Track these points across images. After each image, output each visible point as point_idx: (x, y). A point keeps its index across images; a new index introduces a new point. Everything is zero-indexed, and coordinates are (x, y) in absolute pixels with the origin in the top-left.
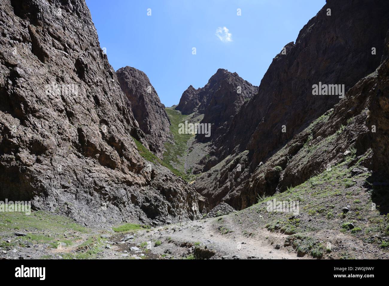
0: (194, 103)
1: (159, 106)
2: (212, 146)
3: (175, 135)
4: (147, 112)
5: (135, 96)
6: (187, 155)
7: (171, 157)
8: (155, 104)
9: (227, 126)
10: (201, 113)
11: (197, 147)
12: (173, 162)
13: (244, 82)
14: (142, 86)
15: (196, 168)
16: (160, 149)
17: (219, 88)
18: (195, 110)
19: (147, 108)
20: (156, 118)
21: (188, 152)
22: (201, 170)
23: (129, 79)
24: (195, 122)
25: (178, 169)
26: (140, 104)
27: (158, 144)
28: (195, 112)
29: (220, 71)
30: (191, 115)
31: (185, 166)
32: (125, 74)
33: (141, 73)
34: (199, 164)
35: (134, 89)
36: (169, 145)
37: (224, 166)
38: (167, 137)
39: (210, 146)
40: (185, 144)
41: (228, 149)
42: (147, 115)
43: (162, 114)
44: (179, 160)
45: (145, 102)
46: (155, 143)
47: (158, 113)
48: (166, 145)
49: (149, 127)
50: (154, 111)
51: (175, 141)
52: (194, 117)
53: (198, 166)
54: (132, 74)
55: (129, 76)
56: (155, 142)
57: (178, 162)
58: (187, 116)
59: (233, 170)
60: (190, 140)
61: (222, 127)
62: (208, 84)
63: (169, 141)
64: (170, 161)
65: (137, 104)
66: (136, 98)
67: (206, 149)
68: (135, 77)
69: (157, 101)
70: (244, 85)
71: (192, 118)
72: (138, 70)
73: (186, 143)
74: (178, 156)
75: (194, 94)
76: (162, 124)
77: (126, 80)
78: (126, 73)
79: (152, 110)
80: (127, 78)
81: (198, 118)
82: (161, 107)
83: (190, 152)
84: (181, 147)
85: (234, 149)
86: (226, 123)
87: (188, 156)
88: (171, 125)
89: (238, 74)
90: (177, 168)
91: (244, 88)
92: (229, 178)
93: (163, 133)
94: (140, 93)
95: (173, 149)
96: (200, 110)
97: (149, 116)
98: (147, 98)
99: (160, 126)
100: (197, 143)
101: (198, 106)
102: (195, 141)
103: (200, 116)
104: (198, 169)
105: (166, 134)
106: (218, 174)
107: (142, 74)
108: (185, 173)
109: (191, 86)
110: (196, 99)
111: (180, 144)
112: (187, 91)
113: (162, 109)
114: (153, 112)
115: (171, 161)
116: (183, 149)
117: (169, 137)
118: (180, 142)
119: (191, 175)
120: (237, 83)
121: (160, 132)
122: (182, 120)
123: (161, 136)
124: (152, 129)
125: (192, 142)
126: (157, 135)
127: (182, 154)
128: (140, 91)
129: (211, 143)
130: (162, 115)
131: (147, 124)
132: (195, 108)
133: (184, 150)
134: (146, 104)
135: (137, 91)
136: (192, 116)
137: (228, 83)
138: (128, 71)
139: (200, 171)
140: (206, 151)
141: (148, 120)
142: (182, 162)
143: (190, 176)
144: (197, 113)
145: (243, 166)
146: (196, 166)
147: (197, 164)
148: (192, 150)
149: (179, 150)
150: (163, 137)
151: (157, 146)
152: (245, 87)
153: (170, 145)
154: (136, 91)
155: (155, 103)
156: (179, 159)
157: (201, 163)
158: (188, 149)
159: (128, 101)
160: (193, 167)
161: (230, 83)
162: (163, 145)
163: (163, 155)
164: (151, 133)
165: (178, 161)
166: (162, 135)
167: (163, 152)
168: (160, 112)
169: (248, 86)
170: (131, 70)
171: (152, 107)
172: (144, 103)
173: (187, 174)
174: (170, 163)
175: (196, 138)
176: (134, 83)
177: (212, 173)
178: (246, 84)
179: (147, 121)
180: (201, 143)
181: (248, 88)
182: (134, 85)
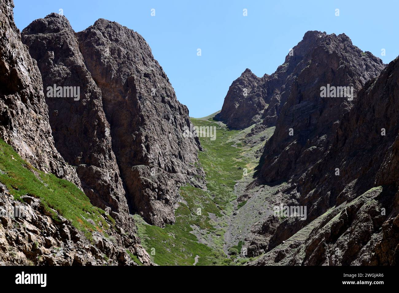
0: (253, 103)
1: (171, 107)
2: (292, 193)
3: (208, 169)
4: (142, 116)
5: (117, 82)
6: (232, 213)
7: (195, 218)
8: (163, 101)
9: (327, 143)
10: (268, 123)
11: (257, 194)
12: (198, 228)
13: (365, 54)
14: (132, 60)
15: (253, 243)
16: (168, 197)
17: (308, 64)
18: (256, 118)
19: (142, 106)
20: (162, 130)
21: (236, 206)
22: (263, 247)
23: (103, 44)
24: (255, 143)
25: (209, 245)
26: (127, 97)
27: (163, 187)
28: (255, 123)
29: (310, 36)
30: (248, 130)
31: (227, 237)
32: (95, 34)
33: (131, 34)
34: (259, 233)
35: (115, 67)
36: (192, 191)
37: (315, 230)
38: (188, 174)
39: (287, 191)
40: (231, 189)
41: (329, 193)
42: (142, 123)
43: (178, 122)
44: (213, 224)
45: (138, 95)
46: (157, 183)
47: (168, 119)
48: (185, 190)
49: (144, 148)
50: (159, 115)
51: (207, 182)
52: (253, 133)
53: (258, 237)
54: (110, 36)
55: (104, 40)
56: (157, 180)
57: (211, 229)
58: (240, 133)
59: (340, 238)
60: (242, 180)
61: (315, 147)
62: (284, 64)
63: (192, 183)
64: (191, 226)
65: (120, 99)
66: (117, 86)
67: (277, 199)
68: (117, 41)
69: (168, 96)
70: (364, 60)
71: (250, 135)
72: (125, 27)
73: (232, 187)
74: (211, 215)
75: (253, 87)
76: (179, 145)
77: (97, 47)
78: (98, 32)
79: (154, 112)
80: (99, 43)
81: (263, 136)
82: (177, 107)
83: (240, 206)
84: (220, 196)
85: (344, 191)
86: (323, 137)
87: (235, 214)
88: (200, 149)
89: (350, 38)
90: (206, 243)
91: (364, 67)
92: (328, 261)
93: (180, 165)
94: (128, 75)
95: (202, 199)
96: (268, 119)
97: (146, 124)
98: (142, 85)
99: (172, 147)
100: (257, 185)
101: (262, 112)
102: (252, 183)
103: (266, 131)
104: (256, 244)
105: (187, 167)
106: (298, 251)
107: (133, 37)
108: (226, 253)
109: (248, 71)
110: (258, 95)
111: (218, 188)
112: (238, 80)
113: (181, 114)
114: (156, 117)
115: (194, 227)
116: (225, 199)
117: (193, 174)
118: (219, 184)
119: (239, 258)
120: (347, 54)
121: (172, 162)
122: (228, 140)
123: (174, 171)
124: (151, 152)
125: (246, 184)
126: (163, 166)
127: (221, 212)
128: (129, 71)
129: (290, 185)
130: (179, 126)
131: (141, 142)
132: (257, 116)
133: (227, 202)
134: (140, 98)
135: (122, 71)
136: (250, 132)
137: (328, 52)
138: (103, 28)
139: (262, 250)
140: (278, 202)
141: (144, 133)
142: (220, 228)
143: (237, 259)
144: (261, 124)
145: (368, 227)
146: (252, 237)
147: (254, 232)
148: (244, 203)
149: (215, 202)
150: (180, 174)
151: (162, 190)
152: (367, 65)
153: (195, 191)
154: (119, 71)
155: (163, 98)
156: (214, 221)
157: (265, 230)
158: (236, 201)
159: (95, 89)
160: (246, 240)
161: (331, 52)
162: (176, 191)
163: (177, 212)
164: (150, 161)
165: (212, 226)
166: (177, 169)
167: (176, 206)
168: (175, 118)
169: (373, 63)
170: (108, 26)
171: (155, 107)
172: (135, 97)
173: (229, 257)
174: (191, 230)
175: (254, 176)
176: (114, 54)
177: (287, 251)
178: (369, 60)
179: (141, 134)
180: (266, 186)
181: (374, 66)
182: (115, 58)
